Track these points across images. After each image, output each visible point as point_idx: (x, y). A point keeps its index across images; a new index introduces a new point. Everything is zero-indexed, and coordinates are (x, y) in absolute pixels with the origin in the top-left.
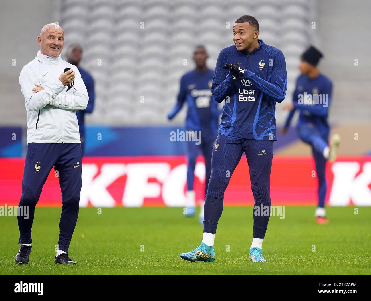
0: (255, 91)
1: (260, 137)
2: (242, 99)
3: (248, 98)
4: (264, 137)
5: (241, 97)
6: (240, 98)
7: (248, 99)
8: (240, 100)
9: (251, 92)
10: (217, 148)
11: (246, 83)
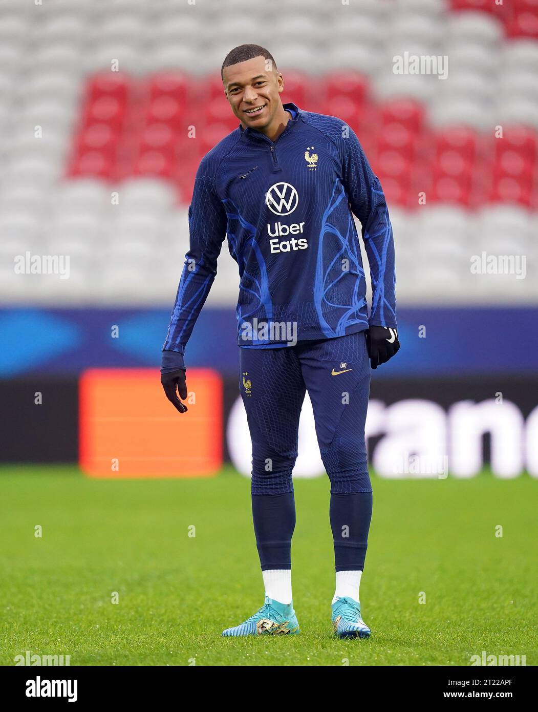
0: (304, 223)
1: (337, 330)
2: (278, 248)
3: (291, 242)
4: (346, 328)
5: (274, 243)
6: (272, 246)
7: (291, 245)
8: (273, 251)
9: (295, 227)
10: (250, 389)
11: (279, 208)
